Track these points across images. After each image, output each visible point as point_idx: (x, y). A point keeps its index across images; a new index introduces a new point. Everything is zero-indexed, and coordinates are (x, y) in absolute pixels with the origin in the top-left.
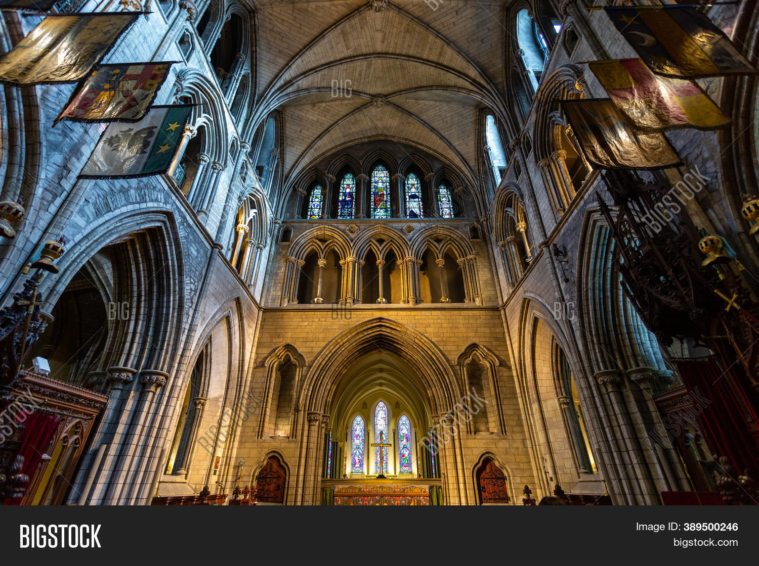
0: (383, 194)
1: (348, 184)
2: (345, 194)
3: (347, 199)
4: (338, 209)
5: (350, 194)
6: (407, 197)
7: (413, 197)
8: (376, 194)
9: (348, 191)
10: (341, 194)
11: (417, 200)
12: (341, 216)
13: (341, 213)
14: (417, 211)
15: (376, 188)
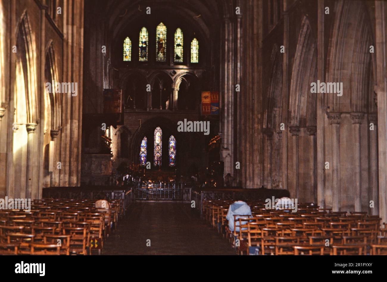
0: (163, 43)
1: (144, 35)
2: (142, 42)
3: (144, 46)
4: (139, 52)
5: (145, 43)
6: (175, 45)
7: (179, 45)
8: (159, 42)
9: (144, 40)
10: (140, 42)
11: (180, 47)
12: (141, 57)
13: (141, 55)
14: (179, 54)
15: (159, 38)
